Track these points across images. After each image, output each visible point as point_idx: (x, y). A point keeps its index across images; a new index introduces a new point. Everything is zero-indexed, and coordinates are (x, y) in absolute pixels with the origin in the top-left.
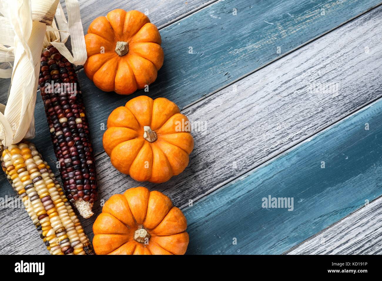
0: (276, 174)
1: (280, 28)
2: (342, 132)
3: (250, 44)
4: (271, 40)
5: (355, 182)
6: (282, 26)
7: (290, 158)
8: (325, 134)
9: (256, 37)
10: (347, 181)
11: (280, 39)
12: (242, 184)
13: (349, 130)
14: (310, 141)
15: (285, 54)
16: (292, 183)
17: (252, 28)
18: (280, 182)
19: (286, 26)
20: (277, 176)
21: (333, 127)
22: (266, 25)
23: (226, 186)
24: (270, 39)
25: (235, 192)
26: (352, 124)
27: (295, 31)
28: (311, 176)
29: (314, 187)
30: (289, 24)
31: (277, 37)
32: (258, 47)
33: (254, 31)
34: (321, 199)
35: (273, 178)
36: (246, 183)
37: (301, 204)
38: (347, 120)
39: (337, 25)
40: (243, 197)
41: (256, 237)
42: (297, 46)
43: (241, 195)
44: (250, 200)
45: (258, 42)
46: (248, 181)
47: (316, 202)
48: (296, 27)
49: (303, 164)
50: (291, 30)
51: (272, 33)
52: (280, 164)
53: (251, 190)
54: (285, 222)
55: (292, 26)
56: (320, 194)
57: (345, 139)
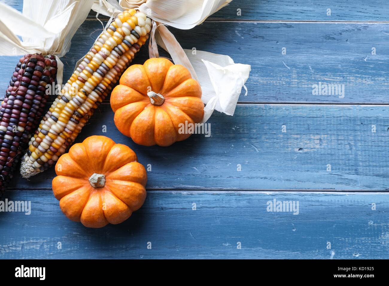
0: (218, 207)
1: (294, 75)
2: (304, 203)
3: (256, 75)
4: (279, 83)
5: (289, 256)
6: (297, 75)
7: (240, 200)
8: (286, 196)
9: (267, 73)
10: (282, 251)
11: (288, 86)
12: (181, 198)
13: (312, 205)
14: (268, 194)
15: (284, 102)
16: (228, 223)
17: (268, 63)
18: (217, 217)
19: (301, 77)
20: (218, 209)
21: (299, 194)
22: (283, 66)
23: (165, 191)
24: (279, 81)
25: (171, 202)
26: (318, 201)
27: (306, 86)
28: (250, 227)
29: (247, 239)
30: (304, 77)
31: (287, 82)
32: (263, 83)
33: (268, 66)
34: (247, 253)
35: (212, 209)
36: (185, 199)
37: (225, 247)
38: (316, 195)
39: (351, 102)
40: (175, 211)
41: (165, 253)
42: (300, 101)
43: (174, 207)
44: (179, 217)
45: (265, 78)
46: (188, 199)
47: (240, 253)
48: (310, 83)
49: (249, 212)
50: (303, 83)
51: (283, 76)
52: (227, 199)
53: (186, 209)
54: (200, 255)
55: (306, 79)
56: (248, 249)
57: (303, 212)
